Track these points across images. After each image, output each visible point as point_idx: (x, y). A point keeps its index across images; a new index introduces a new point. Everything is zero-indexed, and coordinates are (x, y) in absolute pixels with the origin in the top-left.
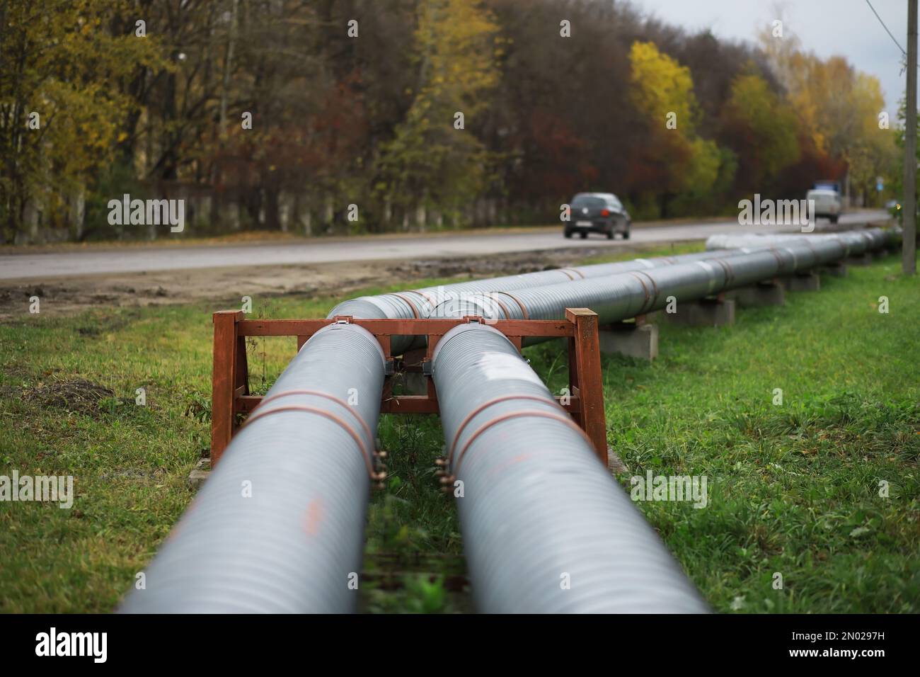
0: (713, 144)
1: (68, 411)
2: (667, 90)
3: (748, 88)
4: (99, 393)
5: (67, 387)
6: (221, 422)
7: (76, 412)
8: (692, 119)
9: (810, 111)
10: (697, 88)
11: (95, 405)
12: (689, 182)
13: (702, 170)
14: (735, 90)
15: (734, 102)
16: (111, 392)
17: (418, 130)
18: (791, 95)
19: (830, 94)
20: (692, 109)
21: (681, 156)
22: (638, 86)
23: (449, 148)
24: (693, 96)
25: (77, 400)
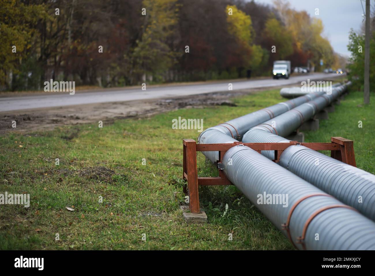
0: (260, 47)
1: (99, 181)
2: (241, 25)
3: (271, 24)
4: (110, 172)
5: (96, 170)
6: (194, 191)
7: (103, 182)
8: (252, 37)
9: (295, 33)
10: (253, 25)
11: (110, 178)
12: (251, 63)
13: (256, 58)
14: (267, 25)
15: (266, 30)
16: (113, 172)
17: (147, 42)
18: (287, 27)
19: (302, 26)
20: (251, 32)
21: (248, 52)
22: (231, 24)
23: (159, 50)
24: (251, 27)
25: (102, 176)
